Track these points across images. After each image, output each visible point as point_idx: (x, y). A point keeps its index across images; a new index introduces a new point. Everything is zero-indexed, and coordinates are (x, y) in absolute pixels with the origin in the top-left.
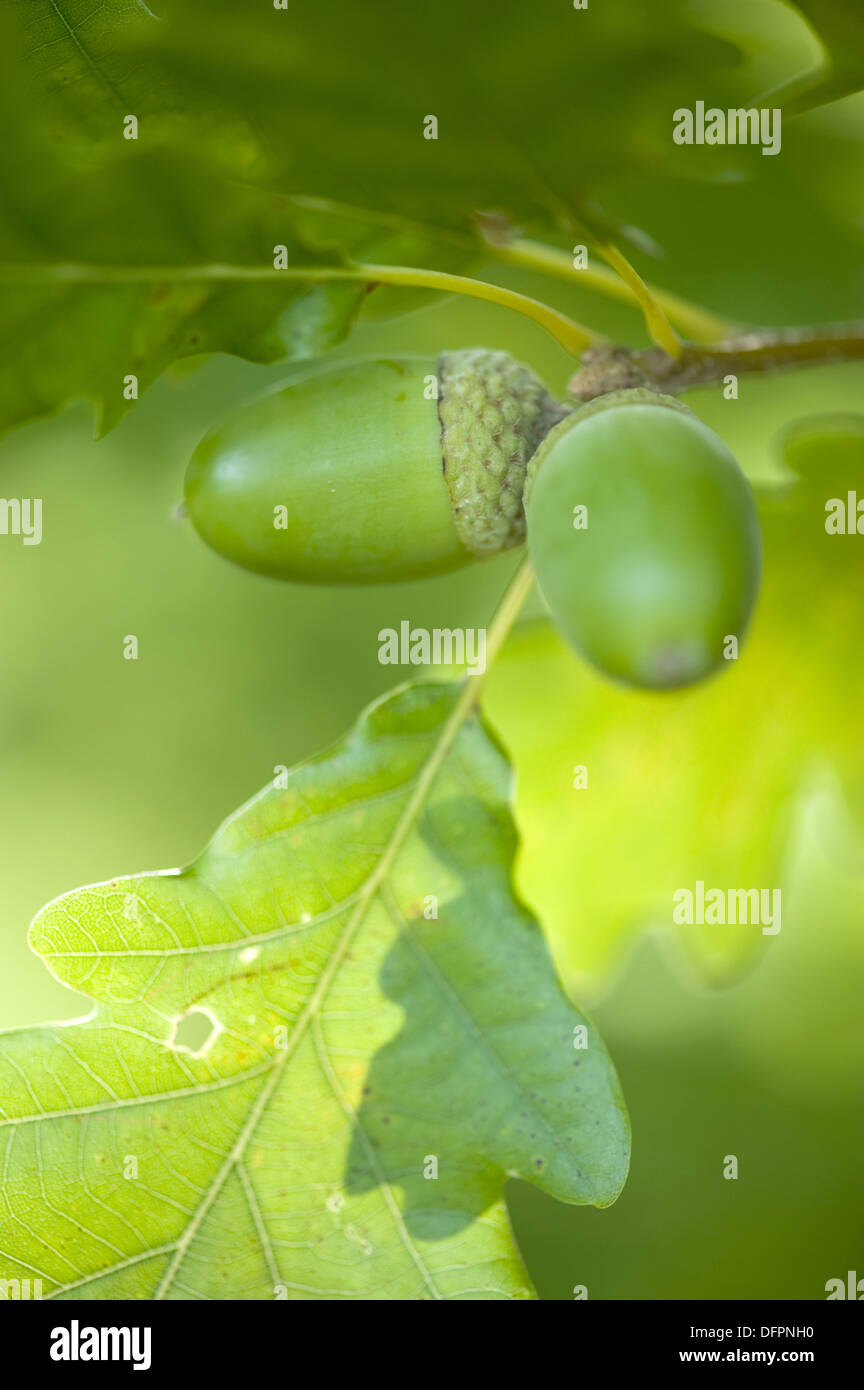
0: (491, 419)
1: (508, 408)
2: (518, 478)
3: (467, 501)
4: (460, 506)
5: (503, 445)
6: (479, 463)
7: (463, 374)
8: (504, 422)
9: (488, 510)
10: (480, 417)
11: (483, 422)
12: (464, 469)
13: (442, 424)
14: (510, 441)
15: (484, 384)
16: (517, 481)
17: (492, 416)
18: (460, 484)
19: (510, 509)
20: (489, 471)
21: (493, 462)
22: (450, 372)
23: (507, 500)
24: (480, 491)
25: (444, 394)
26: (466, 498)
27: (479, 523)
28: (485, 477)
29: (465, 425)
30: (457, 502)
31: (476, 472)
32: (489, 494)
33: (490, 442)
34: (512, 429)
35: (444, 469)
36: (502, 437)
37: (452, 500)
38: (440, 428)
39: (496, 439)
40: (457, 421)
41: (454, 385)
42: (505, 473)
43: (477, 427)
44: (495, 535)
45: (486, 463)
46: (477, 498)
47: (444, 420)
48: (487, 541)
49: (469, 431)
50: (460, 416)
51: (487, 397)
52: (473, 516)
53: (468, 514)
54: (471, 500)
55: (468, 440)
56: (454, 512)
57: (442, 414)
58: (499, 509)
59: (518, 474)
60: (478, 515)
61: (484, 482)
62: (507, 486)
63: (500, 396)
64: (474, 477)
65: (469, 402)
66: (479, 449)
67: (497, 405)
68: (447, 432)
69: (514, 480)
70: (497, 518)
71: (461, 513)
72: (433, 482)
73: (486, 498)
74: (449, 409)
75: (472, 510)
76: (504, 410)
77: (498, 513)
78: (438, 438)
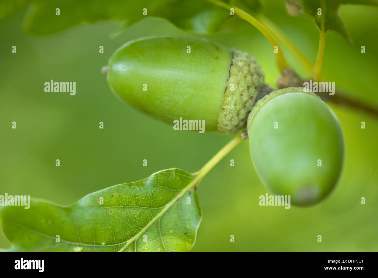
0: (249, 80)
1: (255, 78)
2: (250, 106)
3: (228, 107)
4: (225, 108)
5: (250, 91)
6: (239, 94)
7: (242, 59)
8: (253, 82)
9: (234, 113)
10: (245, 77)
11: (245, 79)
12: (233, 94)
13: (230, 74)
14: (253, 91)
15: (249, 65)
16: (249, 107)
17: (249, 78)
18: (229, 99)
19: (242, 116)
20: (241, 98)
21: (244, 96)
22: (237, 56)
23: (243, 112)
24: (235, 105)
25: (233, 63)
26: (228, 105)
27: (229, 117)
28: (239, 100)
29: (239, 78)
30: (224, 105)
31: (236, 97)
32: (238, 107)
33: (246, 87)
34: (254, 87)
35: (225, 91)
36: (250, 88)
37: (223, 104)
38: (228, 75)
39: (248, 87)
40: (236, 75)
41: (238, 61)
42: (247, 102)
43: (243, 80)
44: (231, 124)
45: (242, 95)
46: (233, 107)
47: (231, 73)
48: (226, 125)
49: (240, 80)
50: (238, 74)
51: (249, 71)
52: (228, 113)
53: (226, 112)
54: (230, 107)
55: (238, 84)
56: (222, 109)
57: (231, 70)
58: (238, 114)
59: (251, 104)
60: (230, 114)
61: (238, 102)
62: (245, 107)
63: (254, 72)
64: (235, 99)
65: (243, 70)
66: (241, 89)
67: (252, 75)
68: (231, 78)
69: (249, 105)
70: (236, 118)
71: (224, 110)
72: (218, 95)
73: (236, 108)
74: (234, 70)
75: (229, 111)
76: (254, 78)
77: (237, 116)
78: (227, 79)
